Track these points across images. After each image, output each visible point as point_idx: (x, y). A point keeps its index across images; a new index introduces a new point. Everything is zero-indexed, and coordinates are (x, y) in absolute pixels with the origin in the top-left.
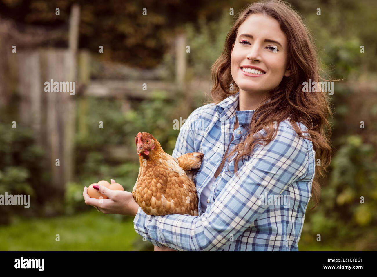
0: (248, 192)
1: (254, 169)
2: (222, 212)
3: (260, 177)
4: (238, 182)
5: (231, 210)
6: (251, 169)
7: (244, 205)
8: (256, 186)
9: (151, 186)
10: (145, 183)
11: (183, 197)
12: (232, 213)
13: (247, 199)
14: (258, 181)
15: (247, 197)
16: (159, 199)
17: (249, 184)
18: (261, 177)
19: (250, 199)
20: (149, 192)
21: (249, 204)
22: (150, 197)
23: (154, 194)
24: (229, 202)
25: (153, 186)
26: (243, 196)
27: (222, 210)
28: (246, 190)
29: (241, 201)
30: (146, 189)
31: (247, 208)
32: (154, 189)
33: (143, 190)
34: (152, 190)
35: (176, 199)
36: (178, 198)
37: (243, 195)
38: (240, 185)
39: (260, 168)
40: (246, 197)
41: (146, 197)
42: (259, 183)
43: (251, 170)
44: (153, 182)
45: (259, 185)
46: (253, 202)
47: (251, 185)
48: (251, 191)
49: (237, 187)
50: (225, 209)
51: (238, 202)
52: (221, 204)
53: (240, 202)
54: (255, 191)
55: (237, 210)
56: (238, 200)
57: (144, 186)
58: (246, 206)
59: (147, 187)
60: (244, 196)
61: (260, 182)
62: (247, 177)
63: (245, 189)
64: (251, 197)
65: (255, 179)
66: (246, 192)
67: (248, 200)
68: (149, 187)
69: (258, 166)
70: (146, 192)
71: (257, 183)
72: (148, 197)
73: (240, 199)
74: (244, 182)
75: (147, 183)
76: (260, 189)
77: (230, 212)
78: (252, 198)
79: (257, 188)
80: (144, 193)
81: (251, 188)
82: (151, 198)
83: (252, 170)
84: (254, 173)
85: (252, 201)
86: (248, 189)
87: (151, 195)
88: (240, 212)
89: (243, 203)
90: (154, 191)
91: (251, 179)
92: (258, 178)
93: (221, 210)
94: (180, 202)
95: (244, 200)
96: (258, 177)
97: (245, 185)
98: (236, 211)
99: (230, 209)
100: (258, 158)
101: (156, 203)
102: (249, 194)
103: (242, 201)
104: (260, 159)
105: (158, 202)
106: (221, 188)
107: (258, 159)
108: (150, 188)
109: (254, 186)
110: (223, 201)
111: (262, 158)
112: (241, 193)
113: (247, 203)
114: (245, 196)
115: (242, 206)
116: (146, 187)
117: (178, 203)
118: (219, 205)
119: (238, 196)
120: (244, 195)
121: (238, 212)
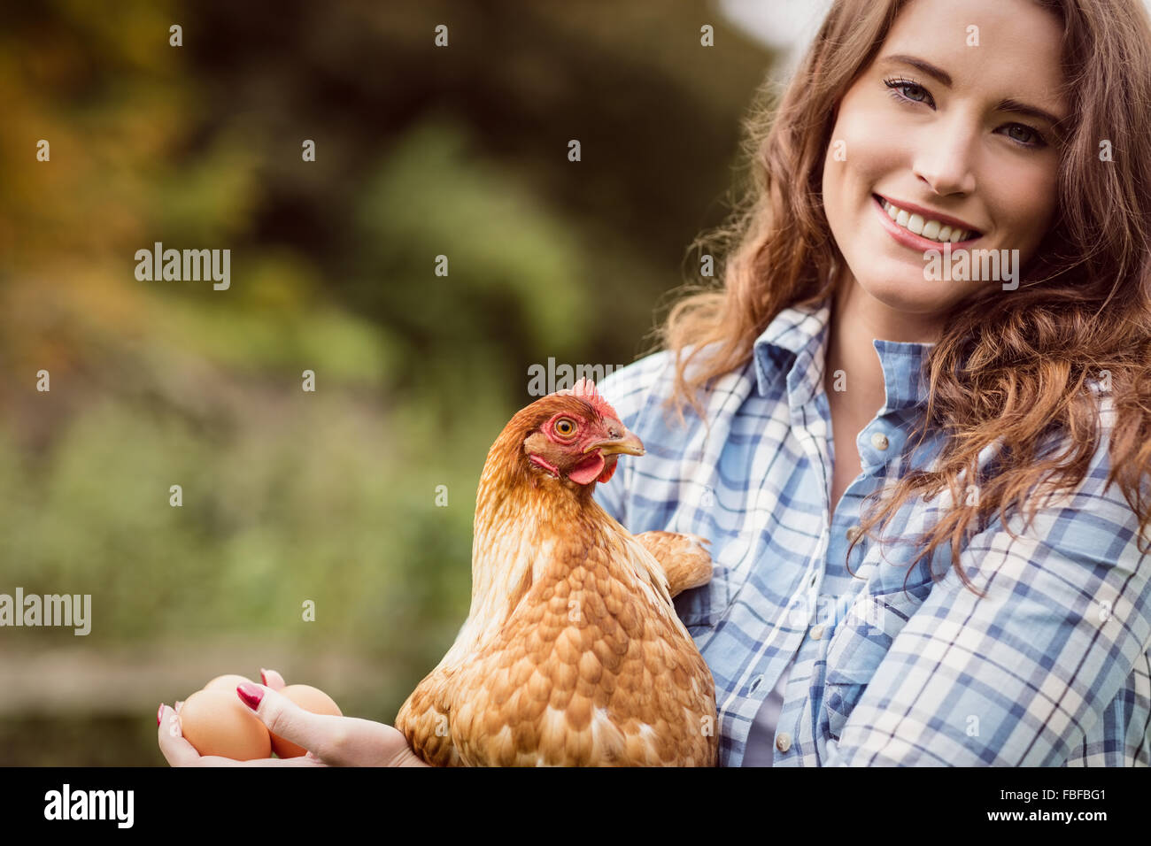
0: (1028, 655)
1: (1048, 553)
2: (923, 750)
3: (1078, 589)
4: (969, 618)
5: (966, 740)
6: (1029, 557)
7: (1018, 711)
8: (1059, 632)
9: (554, 654)
10: (526, 636)
11: (688, 714)
12: (967, 751)
13: (1029, 685)
14: (1069, 605)
15: (1027, 677)
16: (579, 721)
17: (1031, 621)
18: (1078, 585)
19: (1040, 685)
20: (538, 680)
21: (1038, 708)
22: (536, 705)
23: (558, 694)
24: (949, 704)
25: (559, 655)
26: (1009, 676)
27: (922, 745)
28: (1021, 648)
29: (1001, 695)
30: (526, 663)
31: (1031, 725)
32: (563, 671)
33: (512, 663)
34: (550, 674)
35: (660, 723)
36: (667, 721)
37: (1008, 672)
38: (986, 628)
39: (1075, 548)
40: (1023, 681)
41: (521, 704)
42: (1072, 612)
43: (1030, 562)
44: (563, 640)
45: (1073, 621)
46: (1050, 700)
47: (1039, 626)
48: (1042, 650)
49: (974, 638)
50: (932, 737)
51: (991, 703)
52: (908, 720)
53: (999, 700)
54: (1057, 648)
55: (990, 737)
56: (990, 694)
57: (522, 649)
58: (1024, 717)
59: (532, 655)
60: (1014, 675)
61: (1077, 611)
62: (1015, 590)
63: (1012, 645)
64: (1044, 679)
65: (1057, 598)
66: (1022, 657)
67: (1033, 691)
68: (541, 654)
69: (1063, 542)
70: (522, 676)
71: (1066, 614)
72: (532, 704)
73: (1000, 690)
74: (1007, 615)
75: (535, 638)
76: (1078, 638)
77: (958, 748)
78: (1046, 683)
79: (1066, 638)
80: (512, 680)
81: (1040, 639)
82: (542, 710)
83: (1033, 560)
84: (1049, 572)
85: (1046, 693)
86: (1030, 642)
87: (545, 698)
88: (1002, 744)
89: (1011, 705)
90: (561, 681)
91: (1038, 598)
92: (1068, 592)
93: (916, 746)
94: (680, 737)
95: (1013, 692)
96: (1067, 587)
97: (1011, 628)
98: (985, 744)
99: (957, 735)
100: (1057, 509)
101: (565, 738)
102: (1033, 665)
103: (1006, 694)
104: (1065, 510)
105: (576, 734)
106: (865, 672)
107: (1059, 513)
108: (546, 663)
109: (1050, 631)
110: (915, 707)
111: (1073, 508)
112: (995, 660)
113: (1028, 704)
114: (1018, 674)
115: (1007, 718)
116: (527, 652)
117: (670, 739)
118: (897, 727)
119: (985, 674)
120: (1013, 671)
121: (992, 747)
